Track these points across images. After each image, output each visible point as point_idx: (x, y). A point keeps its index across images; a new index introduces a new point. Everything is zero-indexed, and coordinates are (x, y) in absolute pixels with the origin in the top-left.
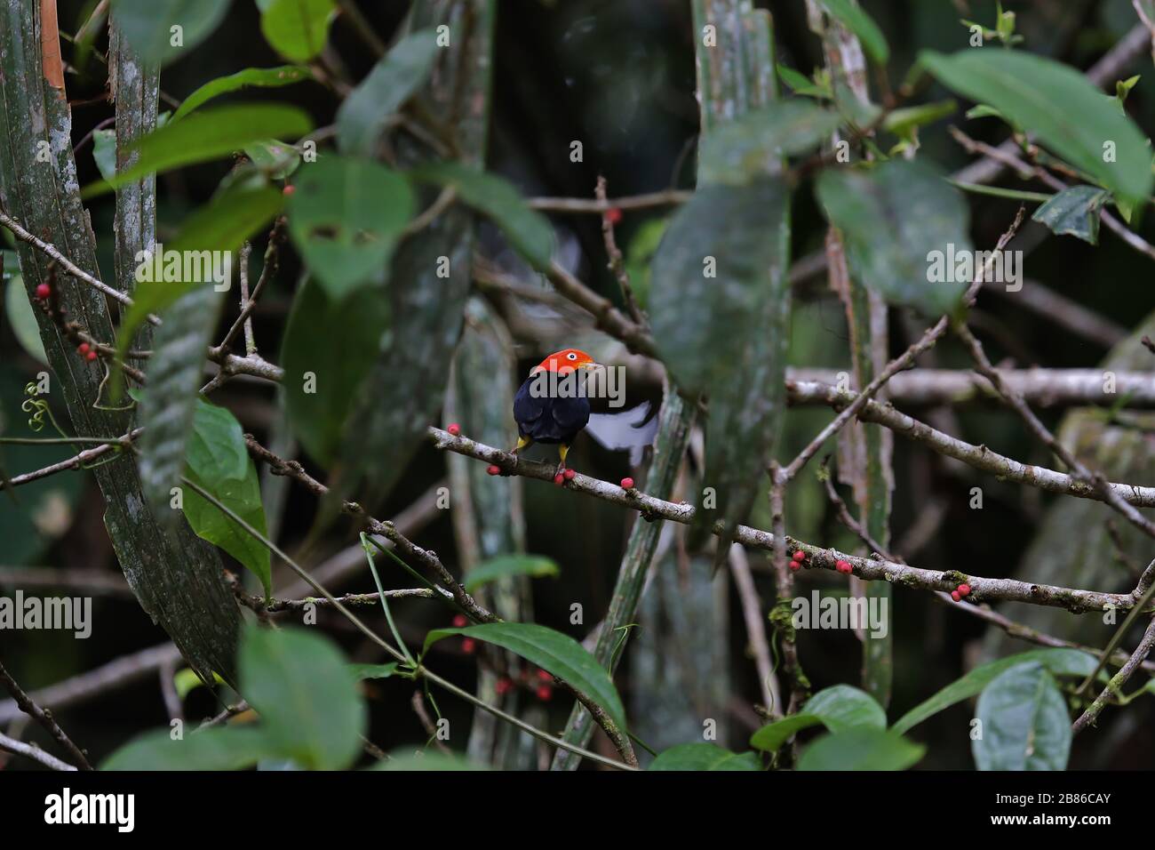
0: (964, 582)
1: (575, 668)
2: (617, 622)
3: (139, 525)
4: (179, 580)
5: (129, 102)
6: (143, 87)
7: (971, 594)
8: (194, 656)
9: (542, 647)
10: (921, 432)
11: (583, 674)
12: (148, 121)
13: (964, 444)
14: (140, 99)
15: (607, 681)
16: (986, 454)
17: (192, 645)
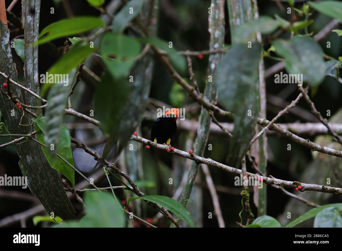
0: (300, 185)
1: (178, 210)
2: (184, 198)
3: (31, 165)
4: (44, 183)
5: (29, 28)
6: (34, 24)
7: (302, 189)
8: (48, 208)
9: (166, 203)
10: (289, 134)
11: (180, 212)
12: (35, 34)
13: (302, 139)
14: (32, 27)
15: (188, 214)
16: (309, 142)
17: (48, 204)
